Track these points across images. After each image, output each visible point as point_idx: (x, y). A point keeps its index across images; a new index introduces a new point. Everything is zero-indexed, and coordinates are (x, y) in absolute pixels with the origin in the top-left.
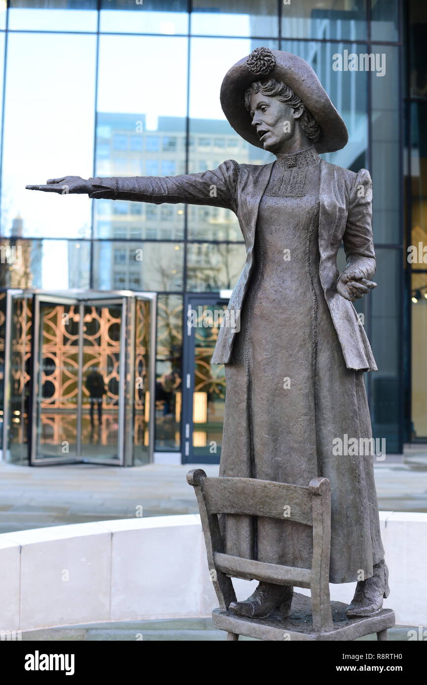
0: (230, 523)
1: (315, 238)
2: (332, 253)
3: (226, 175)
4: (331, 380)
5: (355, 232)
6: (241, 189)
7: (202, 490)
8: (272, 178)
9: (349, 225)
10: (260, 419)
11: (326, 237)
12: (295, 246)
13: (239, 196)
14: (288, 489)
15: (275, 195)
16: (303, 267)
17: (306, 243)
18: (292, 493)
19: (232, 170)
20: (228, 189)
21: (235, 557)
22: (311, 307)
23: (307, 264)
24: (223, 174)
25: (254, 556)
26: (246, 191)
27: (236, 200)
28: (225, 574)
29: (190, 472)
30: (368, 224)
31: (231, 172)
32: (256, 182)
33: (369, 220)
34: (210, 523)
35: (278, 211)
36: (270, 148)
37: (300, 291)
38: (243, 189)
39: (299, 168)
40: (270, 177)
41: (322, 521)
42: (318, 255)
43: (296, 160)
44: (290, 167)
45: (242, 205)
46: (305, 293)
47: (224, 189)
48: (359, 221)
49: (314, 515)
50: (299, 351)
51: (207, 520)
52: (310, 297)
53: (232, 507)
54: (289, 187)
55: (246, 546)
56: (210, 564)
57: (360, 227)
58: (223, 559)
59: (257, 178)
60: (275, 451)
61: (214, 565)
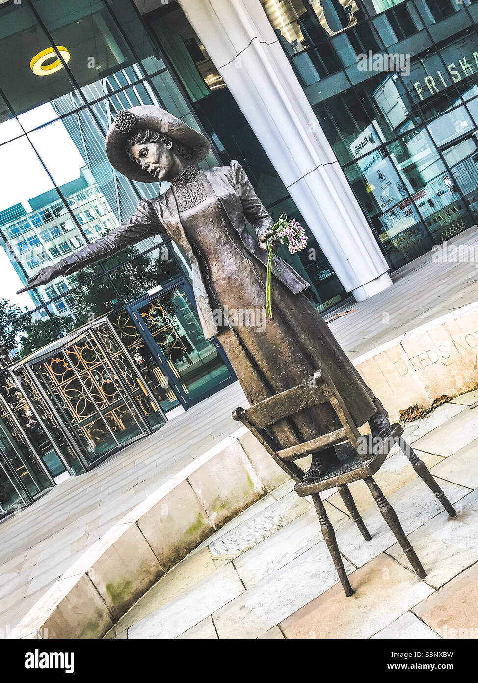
0: (276, 429)
1: (229, 223)
2: (244, 227)
3: (146, 212)
4: (288, 307)
5: (250, 205)
6: (161, 217)
7: (247, 419)
8: (177, 197)
9: (244, 203)
10: (258, 356)
11: (235, 219)
12: (219, 235)
13: (162, 221)
14: (302, 388)
15: (186, 208)
16: (231, 246)
17: (224, 230)
18: (306, 390)
19: (147, 206)
20: (152, 221)
21: (291, 448)
22: (251, 269)
23: (233, 243)
24: (143, 213)
25: (301, 439)
26: (165, 216)
27: (162, 226)
28: (289, 461)
29: (233, 413)
30: (255, 196)
31: (147, 209)
32: (167, 206)
33: (253, 192)
34: (263, 437)
35: (194, 218)
36: (165, 179)
37: (238, 262)
38: (162, 217)
39: (191, 182)
40: (175, 198)
41: (334, 395)
42: (237, 234)
43: (186, 178)
44: (185, 184)
45: (168, 226)
46: (242, 262)
47: (150, 222)
48: (248, 197)
49: (327, 394)
50: (259, 301)
51: (259, 436)
52: (247, 262)
53: (272, 418)
54: (192, 198)
55: (292, 437)
56: (277, 461)
57: (249, 200)
58: (283, 453)
59: (167, 204)
60: (279, 371)
61: (278, 460)
